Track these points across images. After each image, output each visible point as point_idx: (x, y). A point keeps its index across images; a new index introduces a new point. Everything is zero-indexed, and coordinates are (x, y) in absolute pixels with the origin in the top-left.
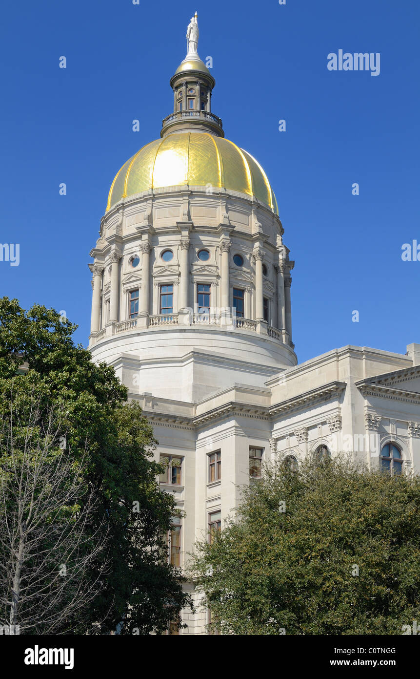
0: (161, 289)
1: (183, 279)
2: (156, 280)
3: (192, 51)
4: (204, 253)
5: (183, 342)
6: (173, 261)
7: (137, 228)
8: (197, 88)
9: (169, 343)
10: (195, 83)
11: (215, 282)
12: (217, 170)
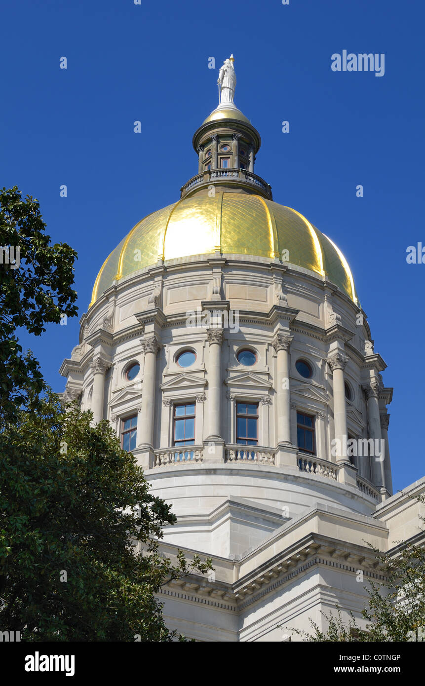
0: (174, 411)
1: (212, 393)
2: (166, 396)
3: (226, 99)
4: (248, 354)
5: (212, 491)
6: (197, 365)
7: (137, 315)
8: (234, 143)
9: (188, 492)
10: (231, 137)
11: (266, 398)
12: (268, 234)
